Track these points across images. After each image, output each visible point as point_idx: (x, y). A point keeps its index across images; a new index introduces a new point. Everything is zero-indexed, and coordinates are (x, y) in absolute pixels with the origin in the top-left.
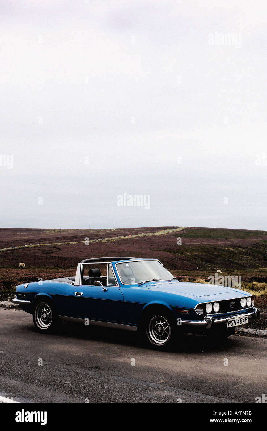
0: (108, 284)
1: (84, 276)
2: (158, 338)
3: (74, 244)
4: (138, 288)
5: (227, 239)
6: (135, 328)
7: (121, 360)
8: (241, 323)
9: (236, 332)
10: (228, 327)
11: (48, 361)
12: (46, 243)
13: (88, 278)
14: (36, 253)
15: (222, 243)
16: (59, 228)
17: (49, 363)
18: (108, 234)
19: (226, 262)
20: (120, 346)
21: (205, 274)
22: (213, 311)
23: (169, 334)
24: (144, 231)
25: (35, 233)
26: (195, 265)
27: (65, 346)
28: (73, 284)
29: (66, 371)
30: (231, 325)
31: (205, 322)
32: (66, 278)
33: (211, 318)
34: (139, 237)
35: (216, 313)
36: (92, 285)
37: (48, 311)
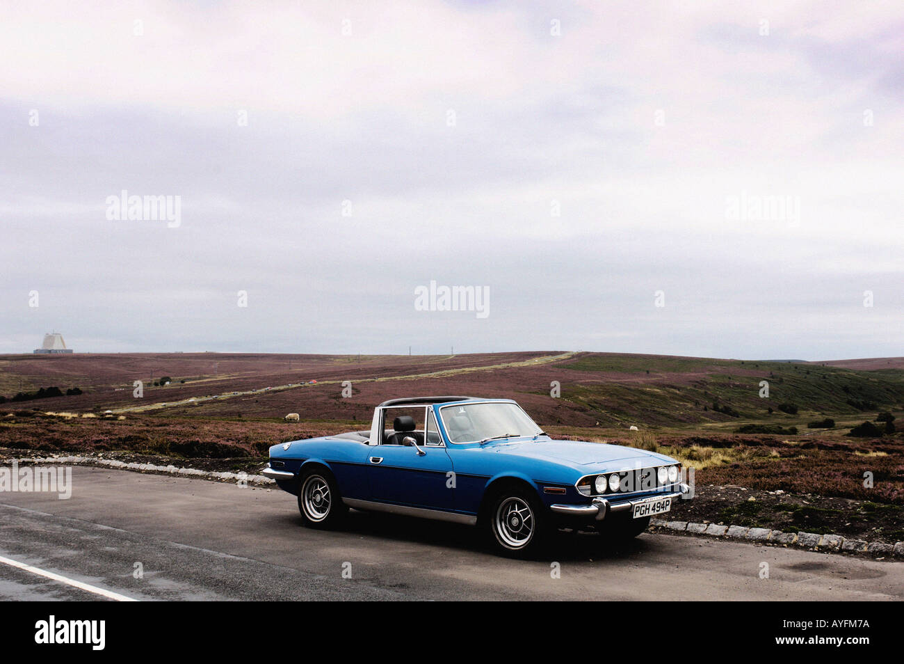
0: (427, 442)
1: (386, 431)
2: (513, 536)
3: (383, 382)
4: (480, 450)
5: (650, 373)
6: (472, 520)
7: (446, 573)
8: (657, 511)
9: (652, 528)
10: (634, 517)
11: (320, 574)
12: (334, 380)
13: (393, 434)
14: (317, 396)
15: (640, 380)
16: (356, 353)
17: (321, 577)
18: (441, 365)
19: (649, 413)
20: (447, 551)
21: (610, 433)
22: (608, 490)
23: (531, 530)
24: (505, 358)
25: (315, 362)
26: (592, 418)
27: (353, 549)
28: (367, 443)
29: (349, 592)
30: (641, 514)
31: (593, 508)
32: (356, 433)
33: (604, 501)
34: (496, 369)
35: (613, 492)
36: (399, 444)
37: (324, 491)
